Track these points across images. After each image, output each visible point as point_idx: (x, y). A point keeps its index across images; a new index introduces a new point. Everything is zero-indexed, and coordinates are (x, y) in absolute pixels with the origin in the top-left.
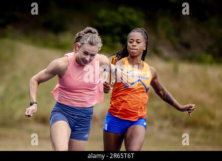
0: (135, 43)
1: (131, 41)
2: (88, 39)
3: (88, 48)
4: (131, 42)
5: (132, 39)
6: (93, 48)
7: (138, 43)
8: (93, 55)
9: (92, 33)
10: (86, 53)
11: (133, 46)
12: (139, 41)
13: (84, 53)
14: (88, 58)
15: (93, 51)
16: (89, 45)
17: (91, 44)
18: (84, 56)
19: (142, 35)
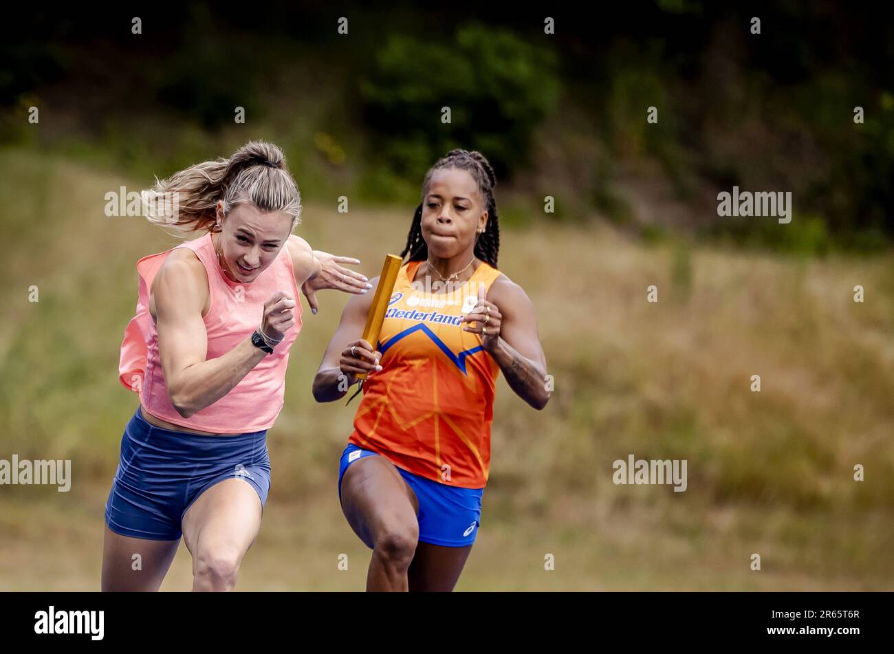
0: (447, 211)
1: (435, 200)
2: (254, 188)
3: (252, 219)
4: (433, 206)
5: (437, 196)
6: (271, 219)
7: (459, 209)
8: (269, 245)
9: (269, 165)
10: (246, 238)
11: (440, 221)
12: (461, 203)
13: (239, 237)
14: (253, 255)
15: (270, 232)
16: (256, 210)
17: (263, 204)
18: (240, 250)
19: (476, 179)
